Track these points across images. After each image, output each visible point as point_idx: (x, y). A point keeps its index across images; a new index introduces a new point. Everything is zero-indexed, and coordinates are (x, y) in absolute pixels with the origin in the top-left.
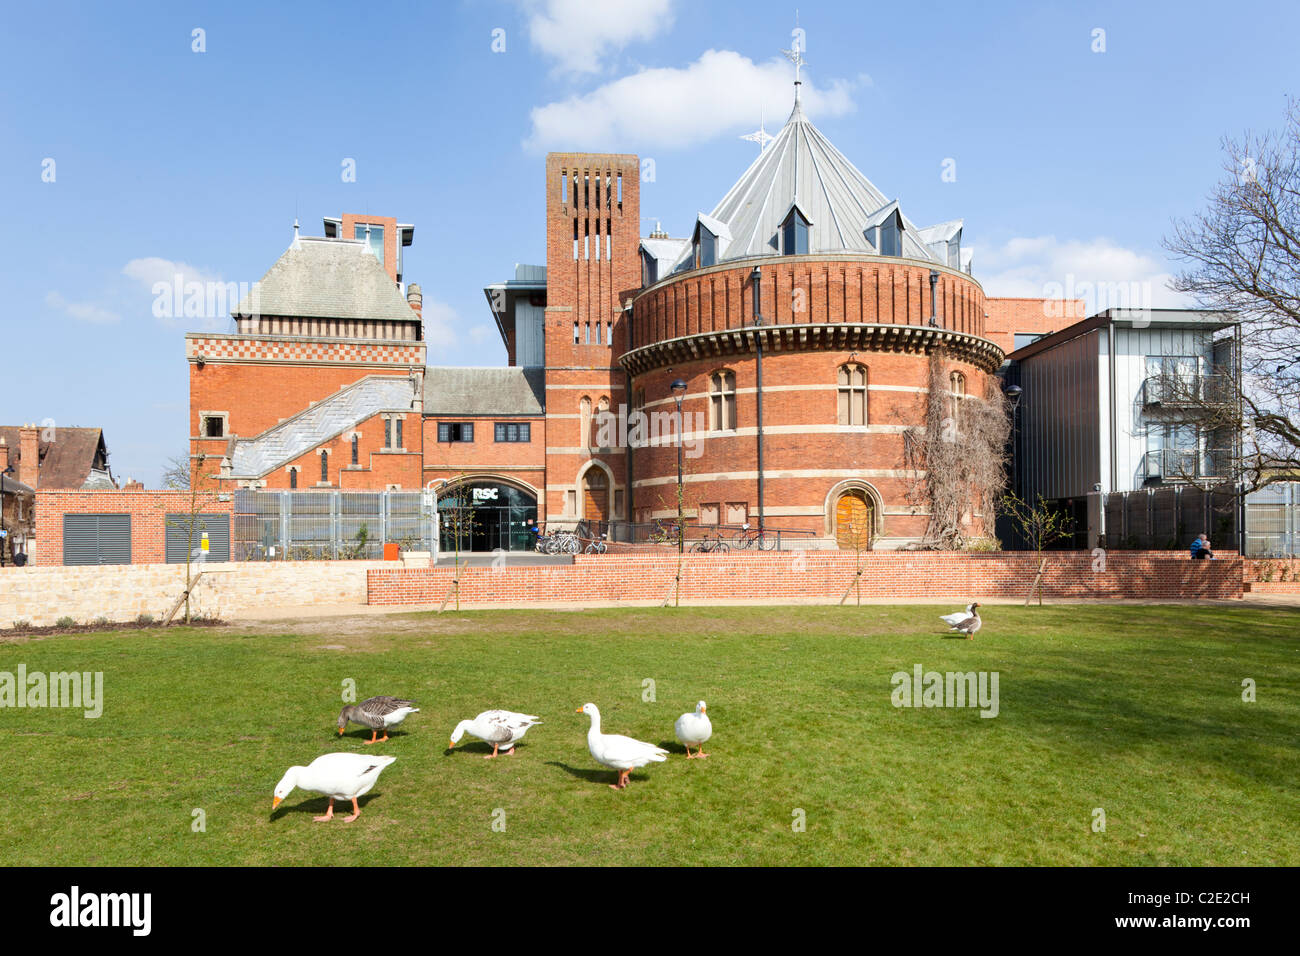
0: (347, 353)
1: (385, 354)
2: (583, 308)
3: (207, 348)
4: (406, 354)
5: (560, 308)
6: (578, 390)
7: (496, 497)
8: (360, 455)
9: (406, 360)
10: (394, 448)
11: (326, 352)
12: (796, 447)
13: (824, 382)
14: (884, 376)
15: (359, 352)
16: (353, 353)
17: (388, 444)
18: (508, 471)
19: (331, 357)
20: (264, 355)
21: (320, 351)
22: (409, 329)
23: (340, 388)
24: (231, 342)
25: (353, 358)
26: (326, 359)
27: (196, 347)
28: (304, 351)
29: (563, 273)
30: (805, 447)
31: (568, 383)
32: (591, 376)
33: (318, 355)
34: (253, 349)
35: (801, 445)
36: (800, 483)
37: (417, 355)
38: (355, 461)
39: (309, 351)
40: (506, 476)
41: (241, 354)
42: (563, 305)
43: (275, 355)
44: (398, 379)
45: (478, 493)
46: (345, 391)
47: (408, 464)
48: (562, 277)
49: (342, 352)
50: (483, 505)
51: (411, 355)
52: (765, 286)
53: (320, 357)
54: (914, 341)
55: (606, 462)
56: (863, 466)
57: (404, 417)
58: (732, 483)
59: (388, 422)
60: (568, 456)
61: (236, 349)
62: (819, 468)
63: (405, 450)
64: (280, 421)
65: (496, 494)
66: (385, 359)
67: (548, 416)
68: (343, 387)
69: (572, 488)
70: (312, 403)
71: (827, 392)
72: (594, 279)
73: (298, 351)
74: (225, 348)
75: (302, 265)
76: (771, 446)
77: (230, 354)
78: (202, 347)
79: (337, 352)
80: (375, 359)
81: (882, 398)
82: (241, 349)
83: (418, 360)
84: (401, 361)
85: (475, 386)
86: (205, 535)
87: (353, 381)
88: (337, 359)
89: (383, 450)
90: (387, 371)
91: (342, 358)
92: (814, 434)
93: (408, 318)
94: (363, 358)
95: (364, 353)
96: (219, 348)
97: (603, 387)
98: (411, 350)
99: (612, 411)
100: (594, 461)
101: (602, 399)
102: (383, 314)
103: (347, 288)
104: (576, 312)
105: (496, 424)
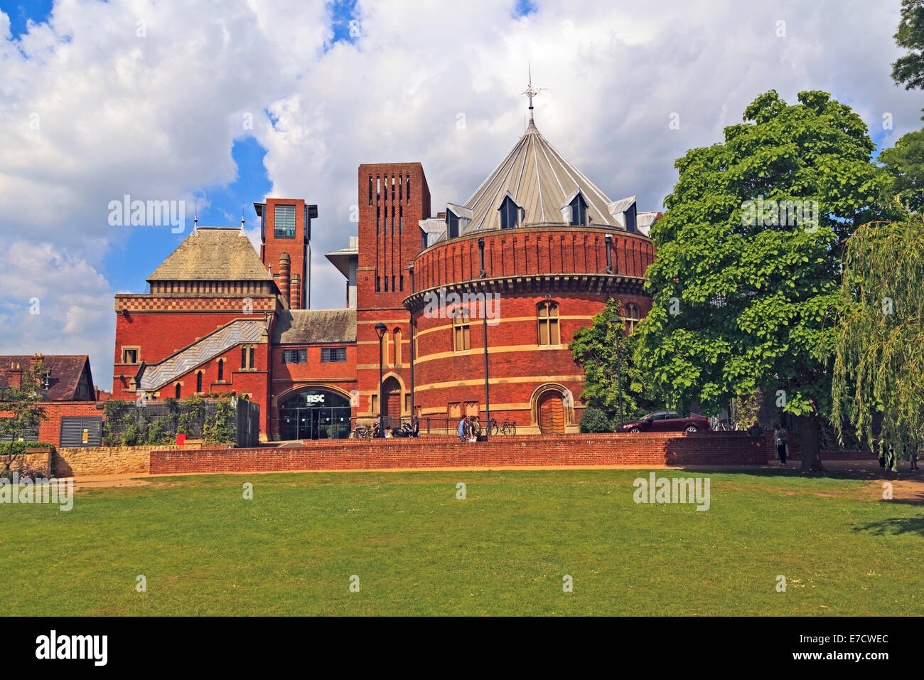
0: (222, 304)
2: (383, 266)
3: (129, 304)
4: (262, 303)
5: (367, 268)
7: (323, 401)
8: (224, 373)
9: (262, 307)
10: (247, 369)
11: (208, 304)
12: (510, 361)
13: (528, 315)
14: (572, 309)
15: (230, 303)
16: (226, 303)
17: (243, 366)
18: (331, 382)
19: (211, 307)
20: (166, 307)
21: (204, 303)
22: (265, 286)
23: (215, 328)
24: (144, 299)
25: (226, 307)
26: (207, 308)
27: (121, 304)
28: (193, 303)
29: (370, 245)
30: (516, 361)
31: (373, 319)
32: (388, 314)
33: (201, 306)
34: (159, 304)
35: (513, 360)
36: (513, 387)
37: (270, 303)
38: (220, 378)
39: (196, 304)
40: (329, 386)
41: (151, 307)
42: (369, 266)
43: (174, 307)
44: (257, 320)
45: (312, 399)
46: (220, 329)
47: (257, 379)
48: (369, 247)
49: (218, 303)
50: (314, 406)
51: (266, 304)
52: (487, 251)
53: (203, 307)
54: (591, 284)
55: (398, 374)
56: (557, 373)
57: (255, 347)
58: (468, 388)
59: (244, 350)
60: (372, 370)
61: (148, 304)
62: (526, 376)
63: (255, 369)
64: (175, 351)
65: (323, 398)
67: (358, 343)
68: (219, 327)
69: (375, 392)
70: (197, 339)
71: (530, 322)
72: (389, 247)
73: (189, 303)
74: (140, 304)
75: (198, 246)
76: (493, 361)
77: (144, 307)
78: (125, 304)
79: (215, 303)
81: (571, 325)
82: (151, 304)
83: (270, 307)
84: (259, 308)
85: (312, 323)
86: (86, 431)
87: (225, 323)
88: (215, 308)
89: (240, 370)
91: (218, 307)
92: (522, 352)
93: (264, 278)
94: (233, 307)
95: (233, 303)
96: (136, 304)
97: (396, 321)
98: (266, 300)
99: (403, 338)
100: (390, 374)
101: (396, 330)
102: (248, 277)
103: (225, 260)
104: (376, 271)
105: (322, 349)
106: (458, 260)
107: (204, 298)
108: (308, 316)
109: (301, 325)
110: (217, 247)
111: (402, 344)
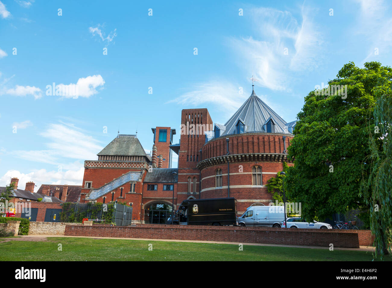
0: (125, 165)
1: (135, 165)
2: (190, 151)
3: (89, 164)
4: (141, 165)
5: (183, 151)
6: (188, 175)
7: (163, 207)
9: (141, 167)
10: (132, 192)
11: (119, 165)
12: (239, 192)
13: (248, 172)
14: (267, 169)
15: (128, 165)
17: (131, 191)
18: (166, 199)
20: (103, 166)
21: (118, 165)
22: (142, 158)
23: (122, 175)
24: (95, 163)
25: (126, 166)
27: (87, 164)
28: (113, 165)
29: (185, 141)
30: (242, 192)
31: (185, 173)
32: (191, 171)
33: (116, 166)
34: (101, 164)
35: (241, 191)
36: (240, 204)
37: (144, 165)
38: (121, 195)
39: (115, 165)
40: (166, 201)
41: (98, 166)
43: (106, 166)
44: (138, 172)
45: (158, 206)
46: (124, 175)
47: (135, 197)
48: (184, 143)
49: (123, 165)
50: (159, 209)
51: (142, 165)
52: (230, 143)
53: (118, 166)
54: (276, 158)
55: (195, 197)
56: (261, 198)
57: (136, 183)
59: (131, 184)
60: (184, 195)
61: (96, 164)
62: (246, 199)
63: (135, 193)
64: (105, 184)
65: (163, 206)
66: (135, 167)
67: (178, 183)
68: (123, 174)
70: (114, 179)
71: (248, 175)
72: (193, 143)
73: (112, 165)
74: (94, 164)
75: (118, 142)
76: (232, 192)
77: (95, 166)
78: (88, 164)
79: (122, 165)
80: (132, 167)
81: (267, 176)
82: (98, 164)
83: (144, 167)
84: (139, 167)
85: (161, 174)
86: (55, 215)
87: (126, 173)
88: (122, 167)
89: (129, 192)
90: (135, 170)
91: (123, 166)
92: (245, 188)
93: (142, 155)
94: (129, 166)
95: (129, 165)
96: (92, 164)
97: (194, 174)
98: (142, 164)
99: (197, 181)
100: (191, 197)
101: (194, 178)
102: (136, 154)
103: (128, 148)
104: (188, 153)
105: (164, 185)
106: (218, 147)
107: (118, 163)
108: (160, 171)
109: (156, 175)
110: (125, 142)
111: (197, 184)
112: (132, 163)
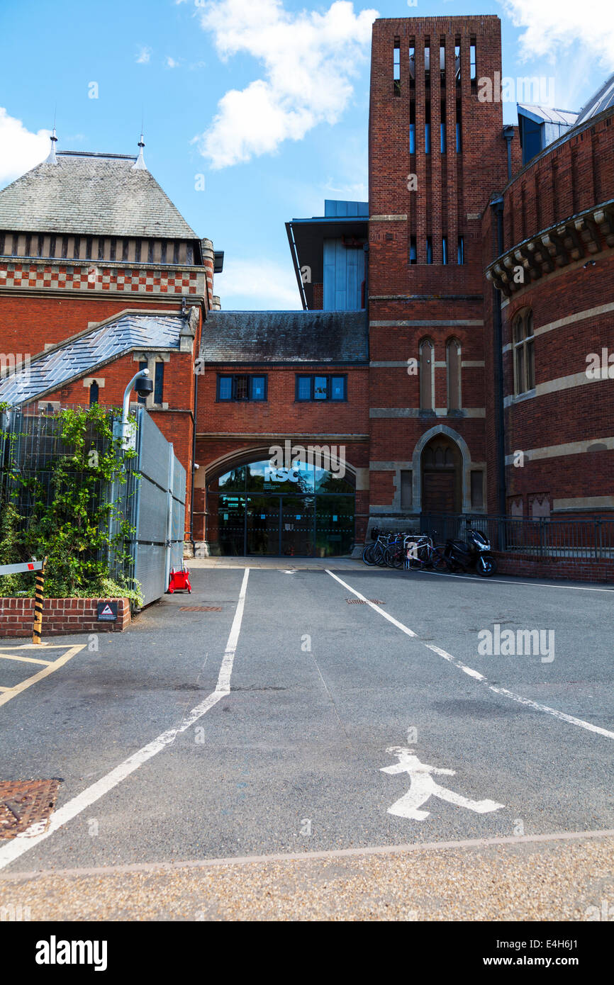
1: (150, 281)
2: (422, 214)
4: (178, 282)
5: (390, 217)
6: (417, 328)
9: (178, 290)
11: (70, 278)
16: (107, 279)
18: (316, 442)
19: (77, 285)
21: (62, 277)
22: (183, 250)
23: (87, 327)
25: (105, 287)
26: (69, 286)
28: (41, 276)
29: (395, 171)
31: (403, 318)
32: (434, 307)
37: (194, 283)
39: (47, 277)
42: (394, 213)
44: (164, 315)
46: (95, 329)
47: (169, 425)
48: (393, 176)
50: (277, 490)
51: (185, 283)
53: (61, 284)
55: (456, 429)
57: (166, 358)
59: (143, 363)
60: (401, 420)
63: (165, 406)
66: (149, 288)
67: (373, 364)
68: (91, 324)
69: (408, 465)
70: (49, 345)
73: (33, 275)
75: (54, 180)
79: (84, 278)
80: (135, 287)
83: (193, 290)
84: (171, 291)
85: (271, 331)
87: (106, 317)
88: (84, 287)
90: (151, 304)
91: (91, 286)
94: (120, 286)
95: (121, 280)
97: (451, 323)
98: (187, 277)
99: (464, 357)
100: (440, 429)
101: (450, 340)
102: (151, 232)
103: (108, 205)
104: (412, 223)
105: (299, 376)
107: (63, 268)
108: (262, 322)
109: (249, 334)
110: (91, 183)
111: (464, 369)
112: (136, 271)
